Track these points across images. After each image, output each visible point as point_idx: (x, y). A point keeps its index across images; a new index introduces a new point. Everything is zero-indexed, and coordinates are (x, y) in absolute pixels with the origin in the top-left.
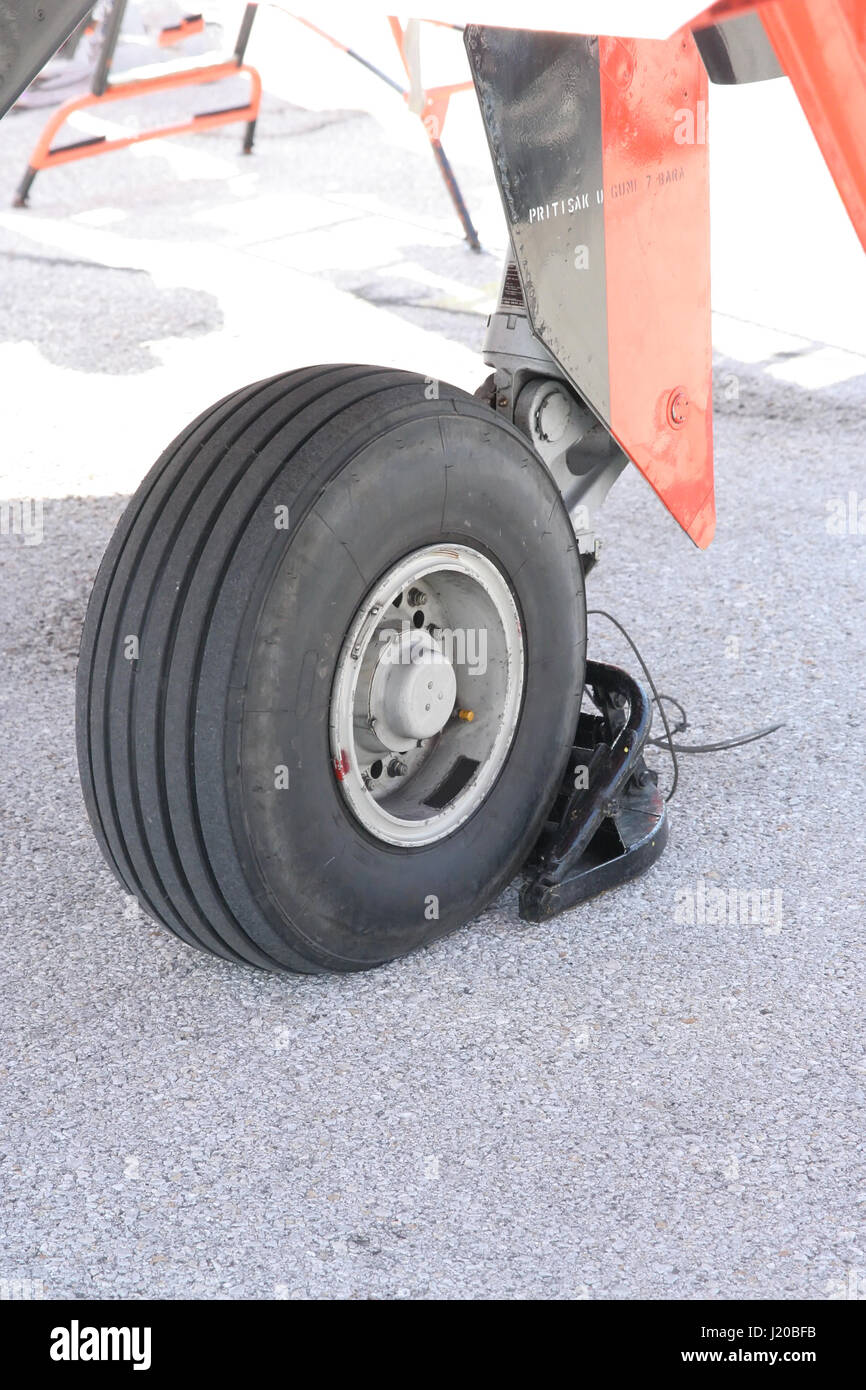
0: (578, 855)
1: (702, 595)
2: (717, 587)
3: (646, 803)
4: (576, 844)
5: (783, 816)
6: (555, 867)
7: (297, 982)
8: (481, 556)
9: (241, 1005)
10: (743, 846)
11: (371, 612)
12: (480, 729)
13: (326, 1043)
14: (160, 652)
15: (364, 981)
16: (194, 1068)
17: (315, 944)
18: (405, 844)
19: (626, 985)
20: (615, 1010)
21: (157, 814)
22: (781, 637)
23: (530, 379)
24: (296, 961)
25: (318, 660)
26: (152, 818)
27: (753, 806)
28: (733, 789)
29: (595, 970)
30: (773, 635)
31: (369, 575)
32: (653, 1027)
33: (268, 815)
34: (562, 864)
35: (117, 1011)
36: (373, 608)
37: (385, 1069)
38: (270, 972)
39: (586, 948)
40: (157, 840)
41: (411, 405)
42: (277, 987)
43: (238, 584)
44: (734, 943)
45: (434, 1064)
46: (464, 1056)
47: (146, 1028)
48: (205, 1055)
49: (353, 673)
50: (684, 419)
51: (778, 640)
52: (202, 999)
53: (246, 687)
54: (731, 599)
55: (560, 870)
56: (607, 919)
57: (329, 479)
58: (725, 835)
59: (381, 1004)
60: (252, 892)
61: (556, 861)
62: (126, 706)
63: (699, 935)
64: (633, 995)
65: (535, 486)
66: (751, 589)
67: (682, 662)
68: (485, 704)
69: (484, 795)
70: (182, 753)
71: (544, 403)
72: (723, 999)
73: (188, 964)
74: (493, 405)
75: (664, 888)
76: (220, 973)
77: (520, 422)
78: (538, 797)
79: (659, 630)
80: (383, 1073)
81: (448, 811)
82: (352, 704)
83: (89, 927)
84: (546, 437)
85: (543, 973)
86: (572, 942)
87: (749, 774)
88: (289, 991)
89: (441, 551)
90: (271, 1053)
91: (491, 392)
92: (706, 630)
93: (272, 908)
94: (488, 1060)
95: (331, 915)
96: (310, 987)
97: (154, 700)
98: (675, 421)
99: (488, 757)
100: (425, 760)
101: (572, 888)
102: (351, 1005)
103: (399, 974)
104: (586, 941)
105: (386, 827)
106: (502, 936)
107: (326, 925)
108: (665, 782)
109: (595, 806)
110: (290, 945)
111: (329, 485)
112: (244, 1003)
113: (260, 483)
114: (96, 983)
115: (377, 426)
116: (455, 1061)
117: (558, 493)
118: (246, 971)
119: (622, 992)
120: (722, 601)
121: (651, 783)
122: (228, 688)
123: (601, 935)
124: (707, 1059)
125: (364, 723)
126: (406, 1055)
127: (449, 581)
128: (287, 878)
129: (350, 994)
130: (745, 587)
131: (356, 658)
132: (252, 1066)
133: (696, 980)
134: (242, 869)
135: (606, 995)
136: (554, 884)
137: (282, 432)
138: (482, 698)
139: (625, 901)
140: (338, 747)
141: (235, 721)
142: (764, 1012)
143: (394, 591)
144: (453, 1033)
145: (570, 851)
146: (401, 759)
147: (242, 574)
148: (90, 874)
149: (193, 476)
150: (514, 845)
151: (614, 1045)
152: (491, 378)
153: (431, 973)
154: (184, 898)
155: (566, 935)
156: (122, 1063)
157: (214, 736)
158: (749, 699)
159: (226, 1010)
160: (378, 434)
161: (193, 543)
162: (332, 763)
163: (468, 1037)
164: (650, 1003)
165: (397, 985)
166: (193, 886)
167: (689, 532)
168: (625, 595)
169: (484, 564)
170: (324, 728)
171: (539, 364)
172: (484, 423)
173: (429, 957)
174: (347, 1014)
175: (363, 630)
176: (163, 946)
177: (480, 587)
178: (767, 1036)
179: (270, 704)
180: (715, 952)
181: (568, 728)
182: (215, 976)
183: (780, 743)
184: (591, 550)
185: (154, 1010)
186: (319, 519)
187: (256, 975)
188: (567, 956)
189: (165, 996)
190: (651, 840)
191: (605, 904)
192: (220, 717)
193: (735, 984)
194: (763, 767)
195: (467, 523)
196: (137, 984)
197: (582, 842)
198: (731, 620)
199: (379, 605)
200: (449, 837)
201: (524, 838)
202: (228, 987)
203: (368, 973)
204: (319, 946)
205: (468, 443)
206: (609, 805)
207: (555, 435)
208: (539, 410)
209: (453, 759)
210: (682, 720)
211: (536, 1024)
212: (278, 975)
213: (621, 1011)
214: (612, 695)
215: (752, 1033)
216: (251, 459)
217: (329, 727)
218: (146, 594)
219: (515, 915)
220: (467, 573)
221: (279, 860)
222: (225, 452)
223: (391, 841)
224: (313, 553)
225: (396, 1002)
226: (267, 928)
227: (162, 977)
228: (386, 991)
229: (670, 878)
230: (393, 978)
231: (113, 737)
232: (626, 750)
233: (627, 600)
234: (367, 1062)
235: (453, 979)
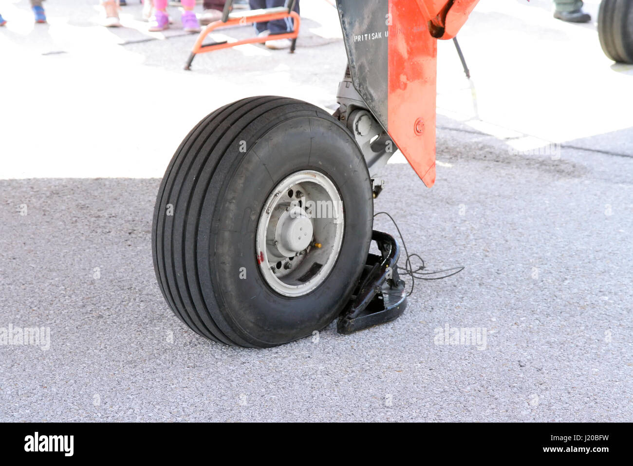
0: (364, 308)
1: (447, 225)
2: (455, 222)
3: (398, 293)
4: (363, 303)
5: (459, 303)
6: (354, 312)
7: (240, 351)
8: (326, 177)
9: (215, 357)
10: (439, 313)
11: (276, 195)
12: (324, 252)
13: (247, 372)
14: (185, 205)
15: (267, 352)
16: (190, 377)
17: (246, 332)
18: (287, 295)
19: (376, 358)
20: (369, 366)
21: (182, 272)
22: (477, 241)
23: (355, 109)
24: (241, 341)
25: (251, 212)
26: (180, 273)
27: (447, 299)
28: (441, 293)
29: (364, 352)
30: (474, 240)
31: (276, 178)
32: (384, 373)
33: (227, 275)
34: (357, 311)
35: (163, 357)
36: (277, 194)
37: (269, 381)
38: (229, 346)
39: (363, 345)
40: (182, 284)
41: (298, 111)
42: (231, 352)
43: (219, 177)
44: (425, 346)
45: (289, 381)
46: (302, 378)
47: (174, 363)
48: (196, 373)
49: (267, 220)
50: (422, 131)
51: (476, 242)
52: (199, 355)
53: (219, 220)
54: (460, 227)
55: (355, 313)
56: (374, 335)
57: (261, 137)
58: (432, 309)
59: (273, 360)
60: (220, 307)
61: (354, 309)
62: (171, 226)
63: (411, 342)
64: (378, 361)
65: (352, 151)
66: (469, 224)
67: (432, 248)
68: (327, 241)
69: (324, 279)
70: (192, 247)
71: (360, 119)
72: (415, 364)
73: (196, 343)
74: (339, 119)
75: (401, 326)
76: (208, 346)
77: (349, 127)
78: (348, 283)
79: (425, 236)
80: (267, 383)
81: (307, 283)
82: (266, 232)
83: (158, 328)
84: (360, 133)
85: (342, 353)
86: (357, 343)
87: (449, 288)
88: (236, 353)
89: (308, 173)
90: (223, 373)
91: (338, 115)
92: (445, 237)
93: (227, 315)
94: (312, 380)
95: (253, 321)
96: (245, 352)
97: (182, 224)
98: (418, 132)
99: (326, 263)
100: (300, 264)
101: (360, 321)
102: (260, 359)
103: (282, 350)
104: (363, 343)
106: (329, 339)
107: (251, 325)
108: (408, 288)
109: (372, 288)
110: (234, 331)
111: (260, 140)
112: (216, 357)
113: (231, 137)
114: (157, 347)
115: (282, 118)
116: (299, 380)
117: (364, 160)
118: (219, 346)
119: (374, 360)
120: (455, 227)
121: (402, 286)
122: (212, 220)
123: (370, 341)
124: (402, 384)
125: (271, 243)
126: (279, 377)
127: (313, 188)
128: (235, 302)
129: (260, 356)
130: (467, 222)
131: (268, 213)
132: (214, 378)
133: (406, 358)
134: (215, 297)
135: (367, 361)
136: (353, 319)
137: (242, 118)
138: (326, 239)
139: (383, 330)
140: (259, 250)
141: (214, 233)
142: (430, 370)
143: (287, 187)
144: (299, 371)
145: (360, 306)
146: (290, 262)
147: (221, 173)
149: (204, 135)
150: (336, 302)
151: (365, 378)
152: (338, 110)
153: (296, 350)
154: (192, 309)
155: (356, 340)
156: (161, 374)
157: (205, 240)
158: (457, 262)
159: (208, 358)
160: (282, 122)
161: (202, 161)
162: (256, 256)
163: (306, 372)
164: (385, 364)
165: (281, 354)
166: (195, 304)
167: (423, 179)
168: (414, 223)
169: (327, 181)
170: (253, 241)
171: (358, 103)
172: (329, 122)
173: (297, 345)
174: (258, 363)
175: (273, 203)
176: (187, 336)
177: (325, 190)
178: (430, 378)
179: (230, 228)
180: (416, 349)
181: (363, 258)
182: (206, 347)
183: (465, 278)
184: (380, 184)
185: (178, 357)
186: (254, 153)
187: (223, 347)
188: (354, 347)
189: (184, 353)
190: (397, 306)
191: (375, 330)
192: (208, 231)
193: (422, 360)
194: (455, 286)
195: (320, 163)
196: (173, 348)
197: (365, 303)
198: (457, 234)
199: (279, 192)
200: (308, 295)
201: (341, 300)
202: (211, 351)
203: (270, 349)
204: (248, 333)
205: (322, 130)
206: (378, 288)
207: (365, 136)
208: (358, 122)
209: (312, 264)
210: (422, 266)
211: (335, 369)
212: (233, 348)
213: (371, 366)
215: (424, 377)
216: (228, 128)
217: (255, 241)
218: (182, 181)
219: (336, 332)
220: (319, 183)
221: (231, 294)
222: (219, 125)
223: (281, 293)
224: (251, 167)
225: (279, 359)
226: (225, 323)
227: (184, 346)
228: (275, 355)
229: (404, 322)
230: (279, 351)
231: (165, 239)
232: (387, 266)
233: (414, 225)
234: (262, 378)
235: (306, 353)
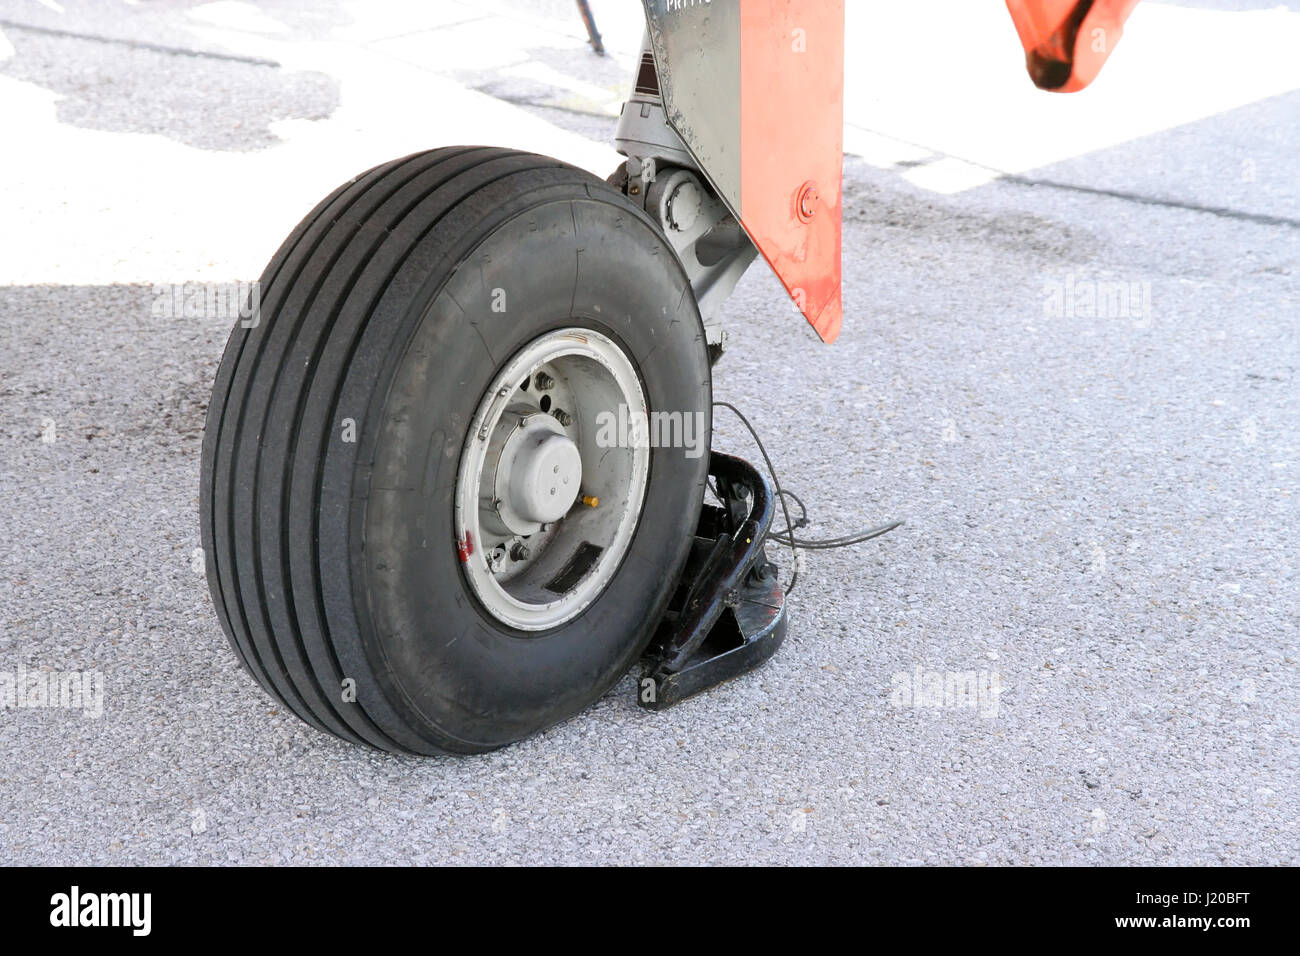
0: (698, 644)
1: (823, 395)
2: (837, 388)
3: (766, 596)
4: (696, 633)
5: (901, 613)
6: (676, 654)
7: (415, 763)
8: (610, 341)
9: (358, 785)
10: (861, 641)
11: (499, 394)
12: (603, 515)
13: (443, 824)
14: (287, 428)
15: (482, 764)
16: (310, 845)
17: (433, 725)
18: (527, 628)
19: (744, 773)
20: (732, 798)
21: (280, 590)
22: (901, 438)
23: (664, 167)
24: (415, 742)
25: (445, 439)
26: (275, 594)
27: (872, 602)
28: (852, 585)
29: (713, 759)
30: (892, 436)
31: (498, 355)
32: (770, 815)
33: (391, 594)
34: (682, 652)
35: (232, 788)
36: (502, 390)
37: (503, 851)
38: (387, 753)
39: (704, 737)
40: (280, 617)
41: (545, 188)
42: (394, 768)
43: (368, 360)
44: (852, 735)
45: (551, 847)
46: (581, 839)
47: (262, 805)
48: (322, 833)
49: (480, 454)
50: (813, 213)
51: (897, 441)
52: (319, 778)
53: (372, 464)
54: (851, 400)
55: (679, 658)
56: (725, 709)
57: (463, 257)
58: (844, 629)
59: (499, 787)
60: (374, 671)
61: (676, 650)
62: (252, 480)
63: (817, 726)
64: (750, 783)
65: (666, 273)
66: (870, 391)
67: (802, 460)
68: (610, 489)
69: (606, 581)
70: (307, 530)
71: (675, 192)
72: (840, 790)
73: (305, 744)
74: (625, 190)
75: (782, 679)
76: (336, 753)
77: (652, 210)
78: (660, 585)
79: (779, 428)
80: (500, 855)
81: (570, 596)
82: (478, 485)
83: (205, 705)
84: (676, 226)
85: (660, 760)
86: (690, 731)
87: (868, 570)
88: (407, 772)
89: (570, 336)
90: (387, 832)
91: (623, 180)
92: (826, 430)
93: (393, 687)
94: (605, 844)
95: (451, 696)
96: (427, 768)
97: (280, 475)
98: (804, 214)
99: (611, 543)
100: (547, 545)
101: (692, 677)
102: (469, 787)
103: (517, 758)
104: (704, 730)
105: (509, 610)
106: (620, 723)
107: (446, 707)
108: (784, 577)
109: (716, 596)
110: (408, 724)
111: (462, 265)
112: (361, 783)
113: (392, 260)
114: (213, 760)
115: (511, 207)
116: (573, 845)
117: (688, 281)
118: (363, 751)
119: (740, 781)
120: (842, 402)
121: (771, 576)
122: (355, 464)
123: (719, 725)
124: (824, 848)
125: (489, 506)
126: (524, 838)
127: (576, 366)
128: (409, 657)
129: (467, 776)
130: (865, 388)
131: (483, 440)
132: (368, 845)
133: (813, 771)
134: (363, 648)
135: (723, 783)
136: (676, 672)
137: (414, 211)
138: (607, 485)
139: (743, 692)
140: (463, 528)
141: (361, 498)
142: (881, 803)
143: (523, 374)
144: (570, 817)
145: (690, 640)
146: (525, 543)
147: (372, 351)
148: (207, 653)
149: (325, 252)
150: (633, 634)
151: (732, 832)
152: (623, 167)
153: (550, 758)
154: (305, 675)
155: (684, 724)
156: (238, 839)
157: (339, 512)
158: (868, 497)
159: (343, 790)
160: (512, 216)
161: (324, 319)
162: (456, 544)
163: (585, 822)
164: (768, 792)
165: (515, 769)
166: (314, 664)
167: (816, 326)
168: (745, 393)
169: (612, 349)
170: (448, 507)
171: (669, 153)
172: (616, 209)
173: (548, 742)
174: (465, 796)
175: (492, 412)
176: (280, 726)
177: (608, 372)
178: (884, 827)
179: (397, 483)
180: (831, 743)
181: (691, 518)
182: (332, 756)
183: (899, 541)
184: (718, 341)
185: (270, 788)
186: (450, 299)
187: (373, 755)
188: (685, 745)
189: (281, 775)
190: (770, 632)
191: (723, 694)
192: (346, 493)
193: (853, 775)
194: (882, 564)
195: (597, 309)
196: (253, 761)
197: (702, 632)
198: (851, 420)
199: (507, 387)
200: (571, 622)
201: (645, 625)
202: (345, 767)
203: (486, 756)
204: (437, 727)
205: (601, 229)
206: (730, 595)
207: (685, 224)
208: (670, 199)
209: (576, 545)
210: (802, 517)
211: (653, 810)
212: (396, 756)
213: (738, 799)
214: (735, 487)
215: (869, 824)
216: (384, 237)
217: (454, 508)
218: (276, 367)
219: (633, 703)
220: (595, 358)
221: (402, 639)
222: (357, 229)
223: (513, 624)
224: (443, 332)
225: (513, 785)
226: (387, 707)
227: (279, 755)
228: (503, 774)
229: (787, 670)
230: (510, 762)
231: (237, 511)
232: (748, 541)
233: (747, 399)
234: (484, 843)
235: (571, 764)
